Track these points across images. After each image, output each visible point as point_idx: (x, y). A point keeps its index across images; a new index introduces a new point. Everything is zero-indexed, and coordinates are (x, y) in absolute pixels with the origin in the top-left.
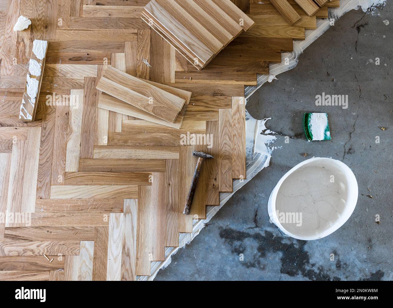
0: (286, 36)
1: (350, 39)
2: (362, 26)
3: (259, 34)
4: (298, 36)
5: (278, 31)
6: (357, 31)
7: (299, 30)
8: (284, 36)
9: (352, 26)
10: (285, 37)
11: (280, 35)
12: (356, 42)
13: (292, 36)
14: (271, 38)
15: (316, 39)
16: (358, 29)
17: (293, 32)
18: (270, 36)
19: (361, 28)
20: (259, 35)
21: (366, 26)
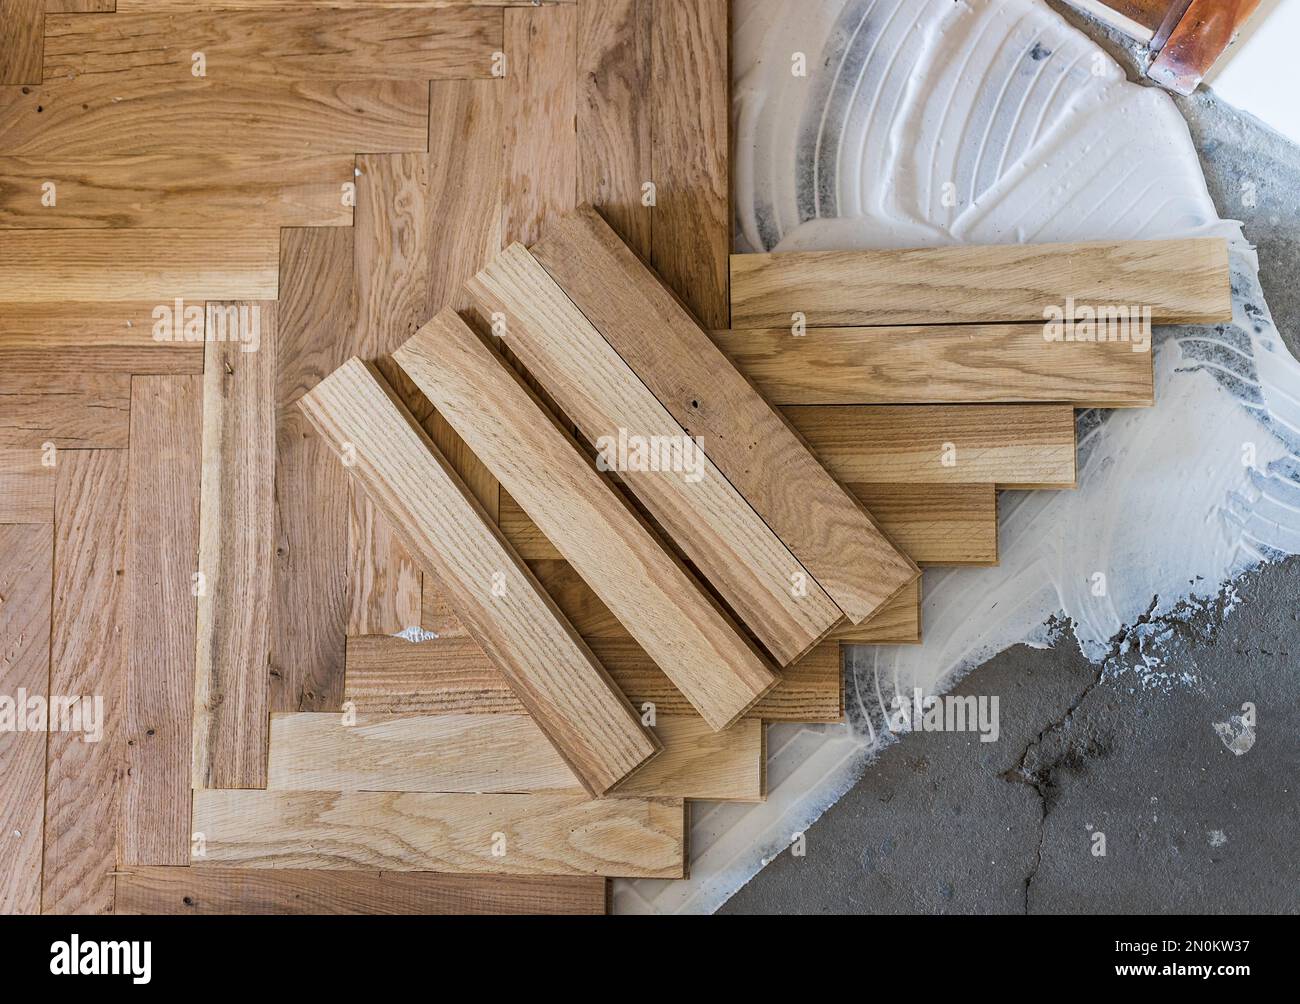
0: (562, 864)
1: (988, 858)
2: (1073, 762)
3: (399, 852)
4: (639, 863)
5: (517, 829)
6: (1033, 803)
7: (649, 822)
8: (553, 863)
9: (1002, 768)
10: (558, 871)
11: (529, 857)
12: (1028, 882)
13: (602, 862)
14: (467, 877)
15: (764, 863)
16: (1042, 787)
17: (607, 836)
18: (465, 866)
19: (1065, 777)
20: (399, 860)
21: (1097, 767)
